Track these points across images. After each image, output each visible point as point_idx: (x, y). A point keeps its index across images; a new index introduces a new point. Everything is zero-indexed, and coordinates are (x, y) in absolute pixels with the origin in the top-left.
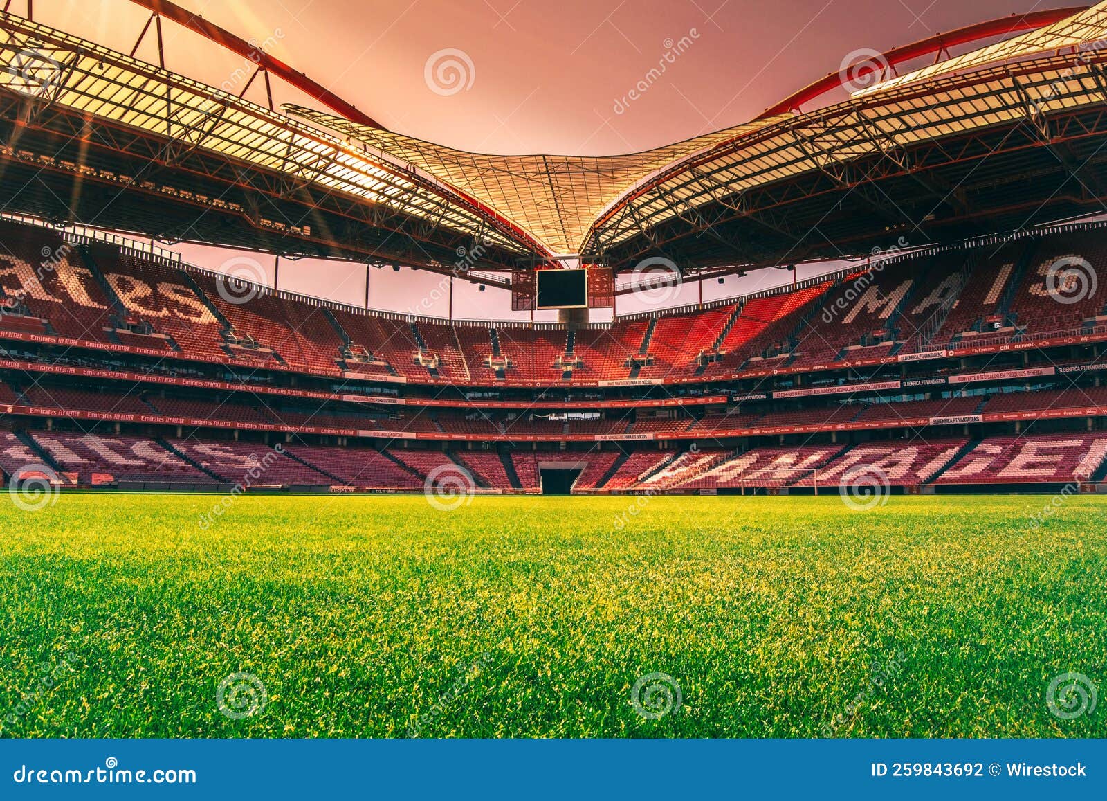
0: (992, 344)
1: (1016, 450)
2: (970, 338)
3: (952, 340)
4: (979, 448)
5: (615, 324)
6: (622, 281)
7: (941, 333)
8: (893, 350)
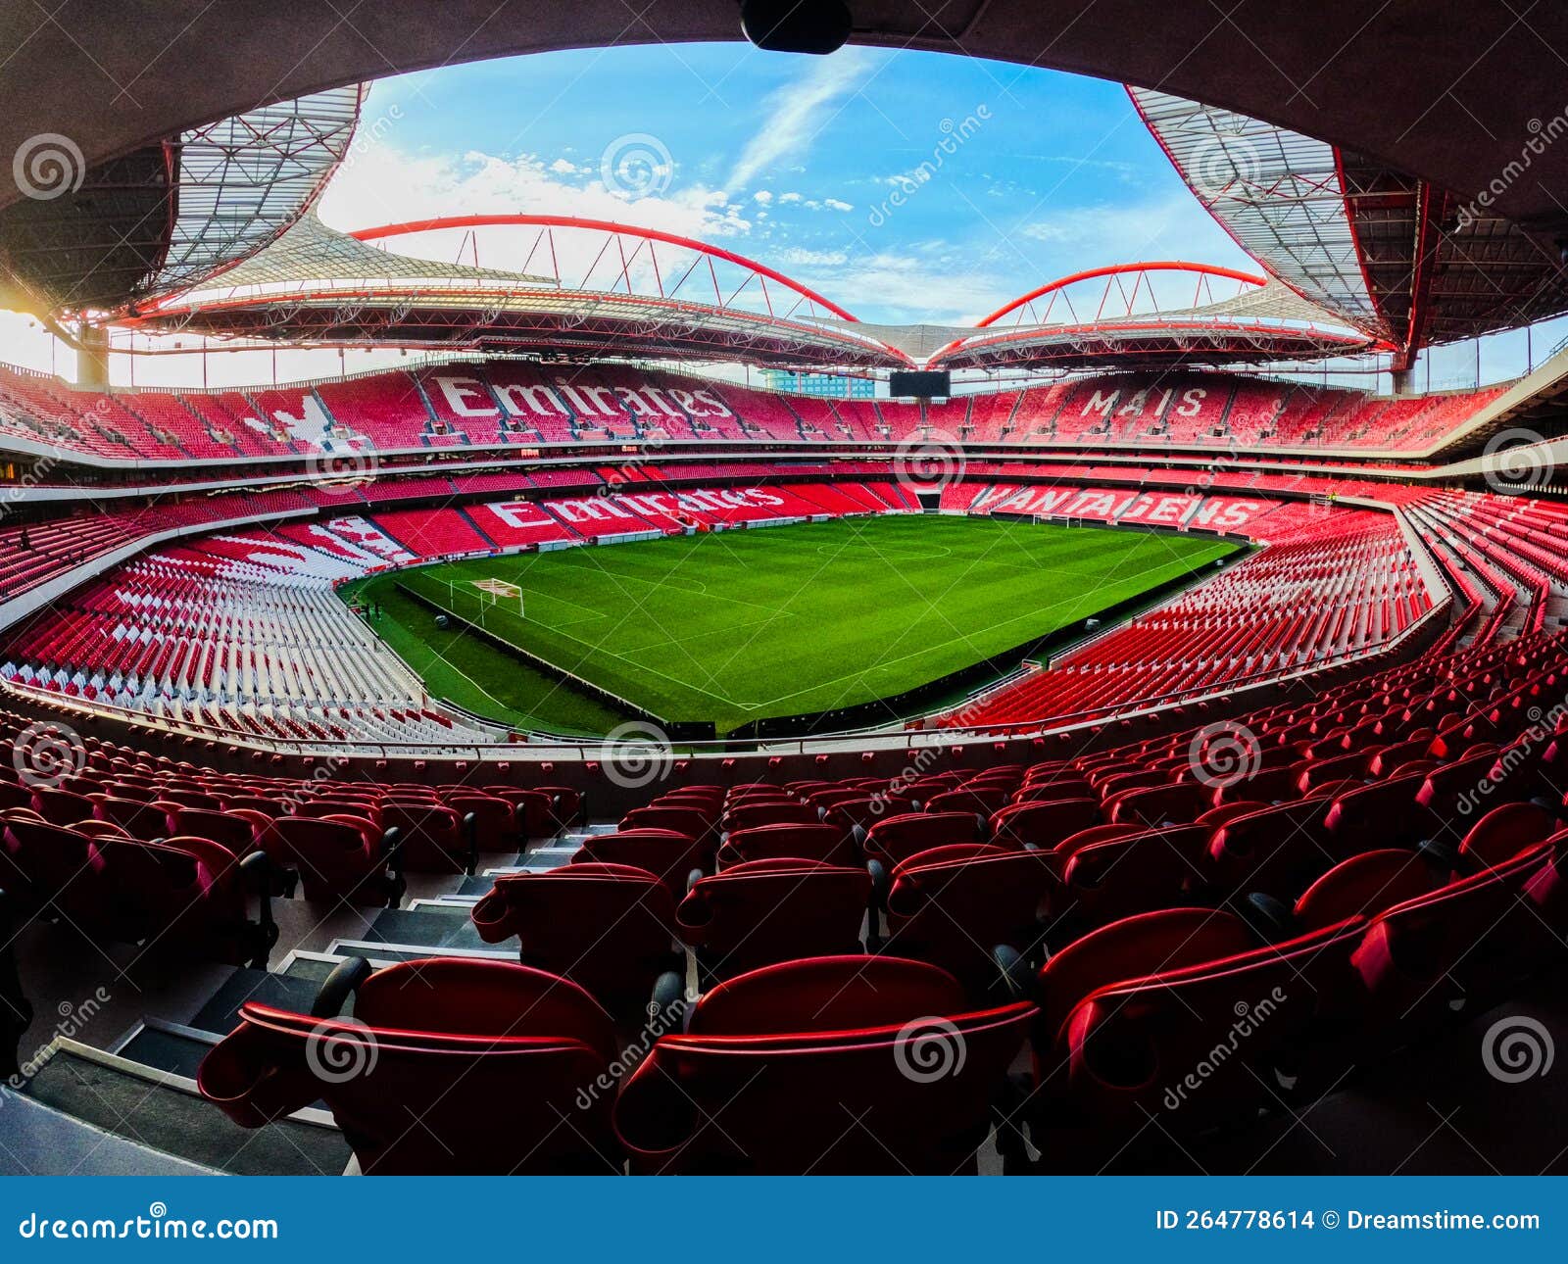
0: (1155, 443)
2: (1144, 438)
3: (1136, 438)
4: (1143, 499)
5: (948, 401)
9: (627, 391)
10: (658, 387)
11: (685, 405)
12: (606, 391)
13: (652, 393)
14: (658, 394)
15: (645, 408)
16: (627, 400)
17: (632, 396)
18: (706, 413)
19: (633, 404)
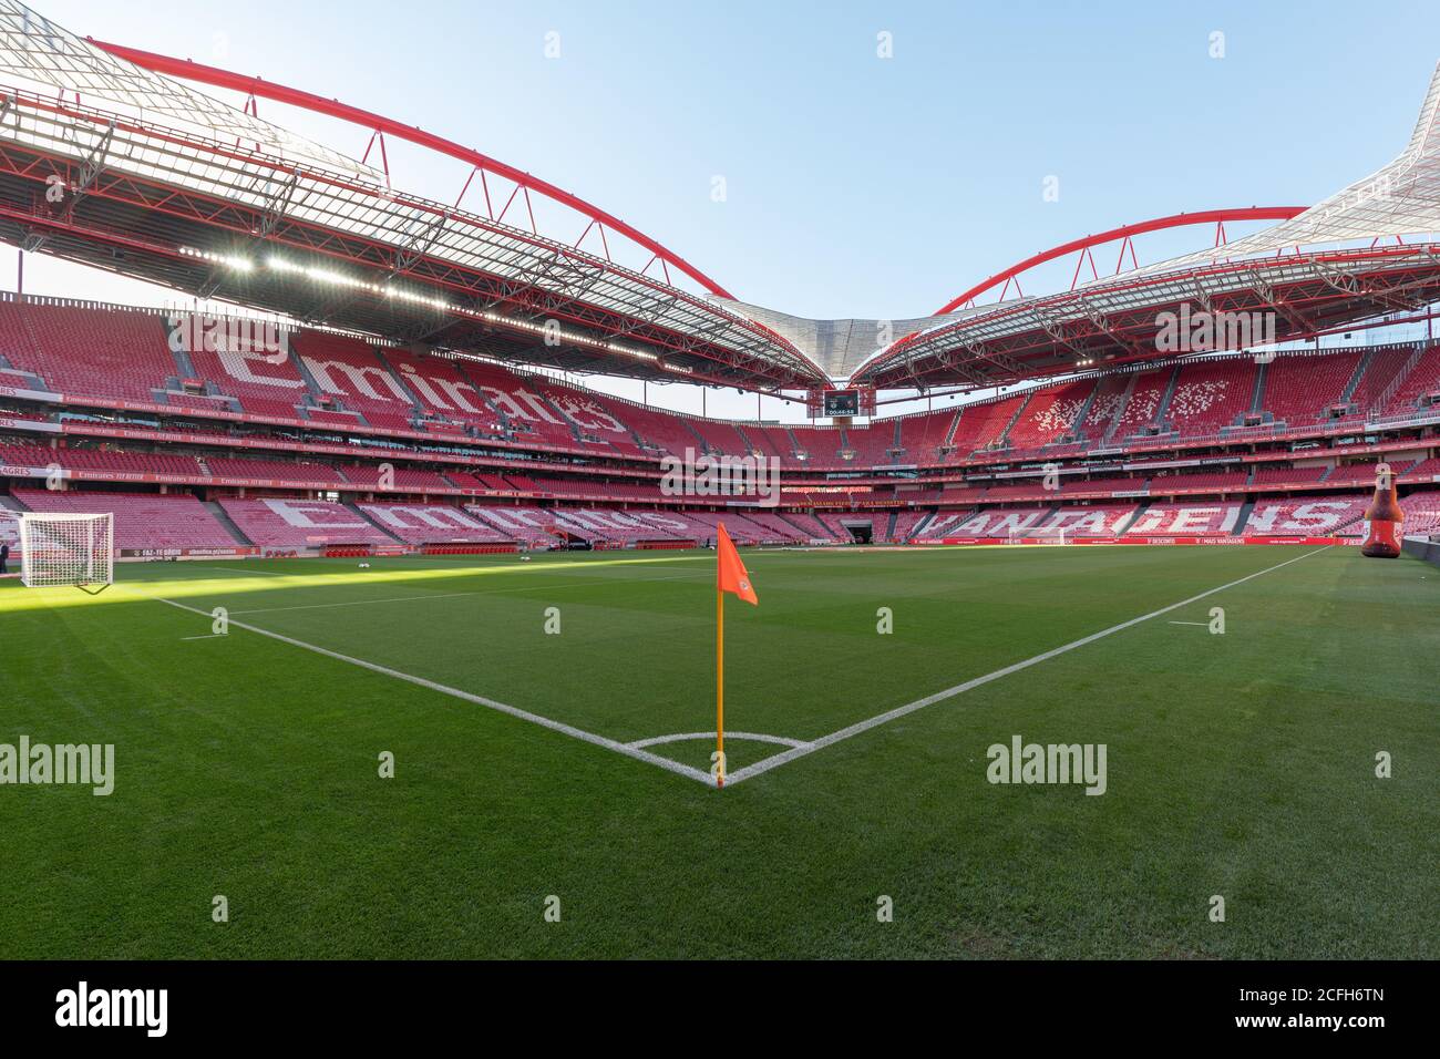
0: (1155, 444)
1: (1174, 515)
2: (1138, 440)
3: (1125, 441)
4: (1148, 512)
5: (871, 425)
6: (881, 395)
7: (1116, 436)
8: (1082, 447)
9: (497, 392)
10: (538, 394)
11: (568, 414)
12: (469, 387)
13: (529, 399)
14: (538, 401)
15: (518, 411)
16: (496, 401)
17: (503, 397)
18: (595, 426)
19: (503, 406)
